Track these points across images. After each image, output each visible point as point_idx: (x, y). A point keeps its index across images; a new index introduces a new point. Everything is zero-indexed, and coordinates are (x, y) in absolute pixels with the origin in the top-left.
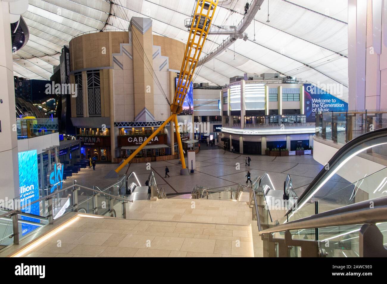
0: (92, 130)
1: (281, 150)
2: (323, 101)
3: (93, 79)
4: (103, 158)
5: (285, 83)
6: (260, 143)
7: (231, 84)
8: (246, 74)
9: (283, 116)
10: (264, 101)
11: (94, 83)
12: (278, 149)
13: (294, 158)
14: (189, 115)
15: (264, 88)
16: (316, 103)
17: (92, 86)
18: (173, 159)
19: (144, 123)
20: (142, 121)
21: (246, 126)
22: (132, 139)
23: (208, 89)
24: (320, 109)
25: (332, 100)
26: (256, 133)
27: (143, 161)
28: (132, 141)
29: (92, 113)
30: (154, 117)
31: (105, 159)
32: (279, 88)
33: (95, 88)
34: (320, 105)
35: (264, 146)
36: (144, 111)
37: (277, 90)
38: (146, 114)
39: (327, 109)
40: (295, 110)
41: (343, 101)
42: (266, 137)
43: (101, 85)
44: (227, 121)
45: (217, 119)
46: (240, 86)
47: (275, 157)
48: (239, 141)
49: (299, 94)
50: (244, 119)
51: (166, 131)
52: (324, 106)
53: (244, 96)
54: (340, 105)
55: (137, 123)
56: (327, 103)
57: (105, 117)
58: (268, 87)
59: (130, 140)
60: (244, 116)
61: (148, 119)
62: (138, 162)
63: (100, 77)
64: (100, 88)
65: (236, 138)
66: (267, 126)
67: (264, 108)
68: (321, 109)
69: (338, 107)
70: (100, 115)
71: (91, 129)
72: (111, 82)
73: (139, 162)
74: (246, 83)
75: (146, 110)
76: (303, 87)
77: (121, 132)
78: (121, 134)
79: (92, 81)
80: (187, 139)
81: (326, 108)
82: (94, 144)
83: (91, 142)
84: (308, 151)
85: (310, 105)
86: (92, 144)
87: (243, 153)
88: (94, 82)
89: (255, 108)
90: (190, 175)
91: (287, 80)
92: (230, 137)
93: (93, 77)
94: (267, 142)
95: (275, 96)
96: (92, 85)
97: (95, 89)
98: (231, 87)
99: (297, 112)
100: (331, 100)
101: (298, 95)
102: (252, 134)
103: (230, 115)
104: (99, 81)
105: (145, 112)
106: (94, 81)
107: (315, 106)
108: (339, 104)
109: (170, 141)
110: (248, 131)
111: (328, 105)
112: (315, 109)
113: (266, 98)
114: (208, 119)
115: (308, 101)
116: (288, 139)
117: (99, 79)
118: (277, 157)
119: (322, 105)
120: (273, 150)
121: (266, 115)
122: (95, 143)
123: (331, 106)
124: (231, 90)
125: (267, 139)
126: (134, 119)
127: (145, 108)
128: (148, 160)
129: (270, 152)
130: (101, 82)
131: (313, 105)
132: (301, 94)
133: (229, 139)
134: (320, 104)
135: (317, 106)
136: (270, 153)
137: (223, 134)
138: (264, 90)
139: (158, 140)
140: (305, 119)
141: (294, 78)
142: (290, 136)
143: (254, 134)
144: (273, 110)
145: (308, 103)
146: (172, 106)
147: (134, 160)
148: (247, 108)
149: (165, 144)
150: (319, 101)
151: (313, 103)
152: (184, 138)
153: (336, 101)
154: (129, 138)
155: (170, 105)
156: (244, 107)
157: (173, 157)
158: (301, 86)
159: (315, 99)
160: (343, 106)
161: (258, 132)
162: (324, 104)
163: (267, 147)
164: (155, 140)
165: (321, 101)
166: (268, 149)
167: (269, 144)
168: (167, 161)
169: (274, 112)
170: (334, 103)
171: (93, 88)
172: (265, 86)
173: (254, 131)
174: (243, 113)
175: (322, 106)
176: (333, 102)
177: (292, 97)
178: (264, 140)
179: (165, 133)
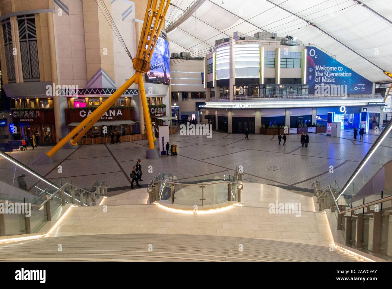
0: (30, 101)
1: (280, 126)
2: (328, 69)
3: (26, 27)
4: (47, 139)
5: (284, 45)
6: (253, 119)
7: (217, 47)
8: (236, 33)
9: (281, 86)
10: (258, 66)
11: (29, 34)
12: (277, 126)
13: (296, 136)
14: (164, 84)
15: (259, 50)
16: (320, 71)
17: (26, 38)
18: (142, 139)
19: (100, 90)
20: (98, 87)
21: (236, 98)
22: (85, 113)
23: (189, 59)
24: (324, 78)
25: (339, 67)
26: (249, 106)
27: (100, 142)
28: (85, 115)
29: (27, 77)
30: (114, 83)
31: (49, 141)
32: (276, 51)
33: (29, 41)
34: (325, 74)
35: (258, 123)
36: (99, 73)
37: (274, 53)
38: (103, 77)
39: (333, 78)
40: (296, 79)
41: (351, 69)
42: (261, 111)
43: (38, 37)
44: (212, 95)
45: (200, 95)
46: (228, 47)
47: (273, 136)
48: (227, 117)
49: (301, 59)
50: (234, 89)
51: (134, 103)
52: (329, 75)
53: (234, 60)
54: (347, 75)
55: (90, 90)
56: (333, 72)
57: (45, 81)
58: (263, 49)
59: (83, 114)
60: (234, 85)
61: (105, 84)
62: (93, 143)
63: (36, 26)
64: (36, 40)
65: (223, 114)
66: (261, 98)
67: (258, 76)
68: (326, 78)
69: (345, 77)
70: (38, 80)
71: (28, 100)
72: (51, 32)
73: (95, 144)
74: (237, 43)
75: (102, 72)
76: (306, 50)
77: (69, 103)
78: (69, 106)
79: (25, 31)
80: (162, 115)
81: (331, 77)
82: (32, 120)
83: (28, 117)
84: (311, 129)
85: (313, 74)
86: (31, 120)
87: (231, 132)
88: (27, 32)
89: (247, 76)
90: (161, 158)
91: (287, 41)
92: (216, 113)
93: (26, 25)
94: (262, 117)
95: (272, 61)
96: (24, 37)
97: (29, 43)
98: (218, 50)
99: (297, 81)
100: (337, 67)
101: (299, 61)
102: (244, 107)
103: (216, 86)
104: (35, 31)
105: (101, 74)
106: (28, 30)
107: (319, 74)
108: (346, 73)
109: (138, 116)
110: (239, 104)
111: (334, 73)
112: (318, 78)
113: (260, 63)
114: (190, 95)
115: (311, 69)
116: (288, 115)
117: (35, 27)
118: (275, 136)
119: (326, 73)
120: (270, 127)
121: (260, 83)
122: (34, 118)
123: (337, 75)
124: (217, 53)
125: (262, 115)
126: (86, 84)
127: (100, 69)
128: (107, 140)
129: (266, 130)
130: (37, 33)
131: (316, 73)
132: (303, 59)
133: (215, 116)
134: (325, 72)
135: (321, 74)
136: (266, 132)
137: (207, 111)
138: (258, 52)
139: (121, 115)
140: (307, 90)
141: (295, 39)
142: (290, 110)
143: (246, 107)
144: (269, 78)
145: (311, 71)
146: (135, 60)
147: (88, 141)
148: (236, 76)
149: (132, 120)
150: (324, 68)
151: (317, 71)
152: (158, 114)
153: (343, 69)
154: (81, 111)
155: (133, 60)
156: (233, 73)
157: (142, 136)
158: (303, 50)
159: (318, 66)
160: (351, 76)
161: (251, 105)
162: (329, 73)
163: (262, 124)
164: (117, 115)
165: (326, 69)
166: (264, 126)
167: (265, 120)
168: (133, 142)
169: (270, 81)
170: (341, 72)
171: (26, 41)
172: (260, 47)
173: (246, 104)
174: (232, 83)
175: (327, 75)
176: (339, 70)
177: (292, 63)
178: (258, 115)
179: (132, 106)
